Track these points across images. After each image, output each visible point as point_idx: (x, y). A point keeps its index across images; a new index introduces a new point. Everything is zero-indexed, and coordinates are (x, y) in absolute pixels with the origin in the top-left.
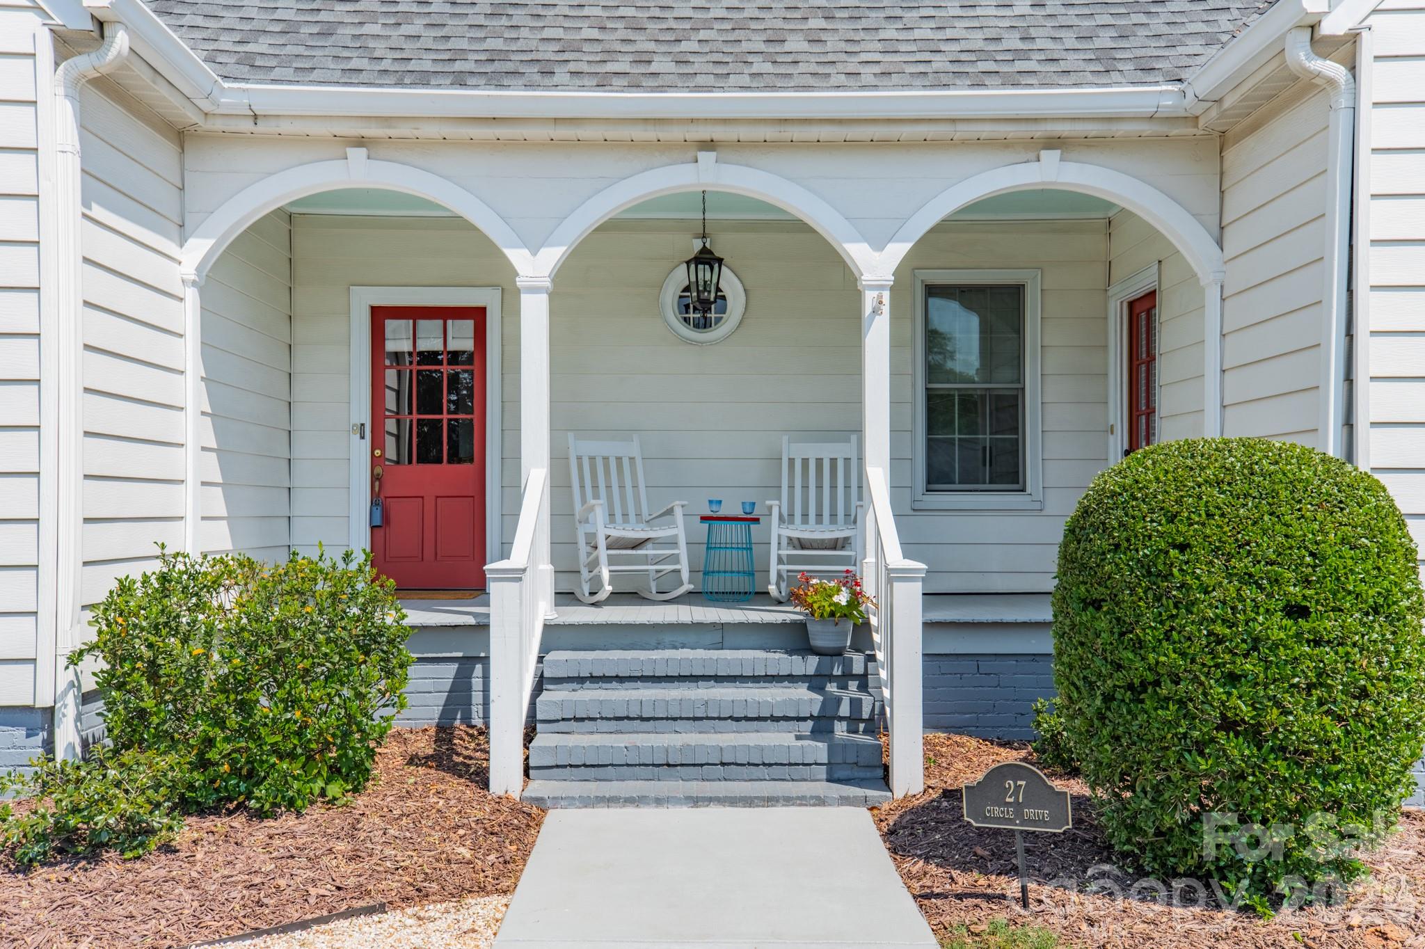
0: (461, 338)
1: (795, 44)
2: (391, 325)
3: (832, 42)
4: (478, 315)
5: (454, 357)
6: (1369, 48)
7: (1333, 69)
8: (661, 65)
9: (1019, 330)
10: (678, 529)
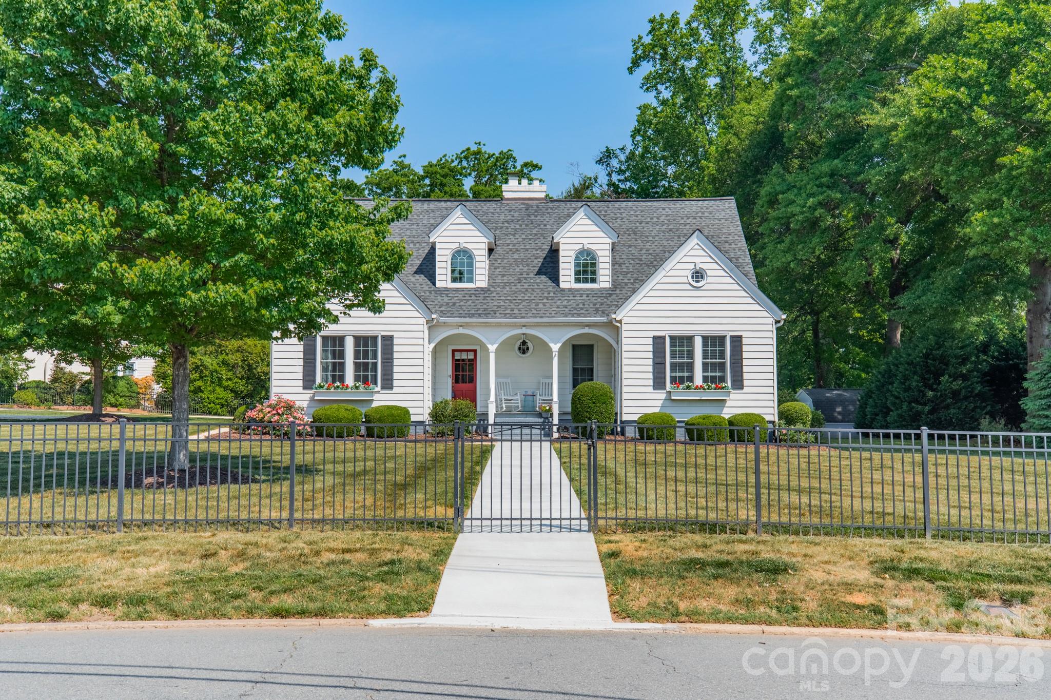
0: (471, 356)
1: (541, 306)
2: (456, 353)
3: (548, 305)
4: (475, 351)
5: (469, 360)
6: (623, 322)
7: (619, 325)
8: (516, 311)
9: (592, 354)
10: (518, 397)
